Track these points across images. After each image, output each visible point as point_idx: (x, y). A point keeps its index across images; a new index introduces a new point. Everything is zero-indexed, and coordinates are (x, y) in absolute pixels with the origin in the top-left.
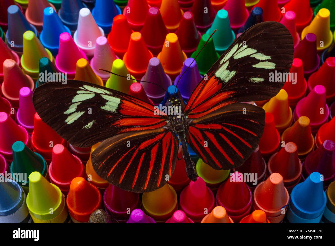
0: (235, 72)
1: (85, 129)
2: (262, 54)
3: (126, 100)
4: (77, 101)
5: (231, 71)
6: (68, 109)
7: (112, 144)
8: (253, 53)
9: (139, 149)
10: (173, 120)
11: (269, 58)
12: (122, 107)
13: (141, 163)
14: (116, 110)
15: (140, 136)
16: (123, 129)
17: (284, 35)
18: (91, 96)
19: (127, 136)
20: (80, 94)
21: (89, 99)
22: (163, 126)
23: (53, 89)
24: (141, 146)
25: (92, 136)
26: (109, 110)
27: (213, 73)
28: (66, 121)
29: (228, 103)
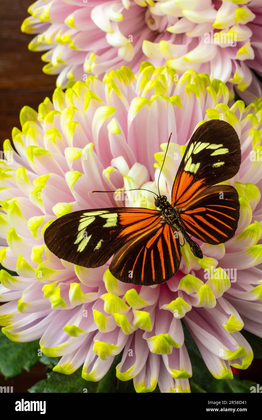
0: (199, 164)
1: (96, 250)
2: (214, 145)
3: (122, 212)
4: (82, 229)
5: (196, 164)
6: (77, 238)
7: (123, 254)
8: (207, 146)
9: (147, 248)
10: (165, 213)
11: (221, 145)
12: (121, 219)
13: (153, 259)
14: (117, 223)
15: (143, 237)
16: (128, 237)
17: (225, 126)
18: (92, 220)
19: (133, 242)
20: (83, 222)
21: (92, 223)
22: (159, 222)
23: (59, 227)
24: (148, 246)
25: (104, 254)
26: (111, 226)
27: (182, 170)
28: (78, 250)
29: (204, 189)
